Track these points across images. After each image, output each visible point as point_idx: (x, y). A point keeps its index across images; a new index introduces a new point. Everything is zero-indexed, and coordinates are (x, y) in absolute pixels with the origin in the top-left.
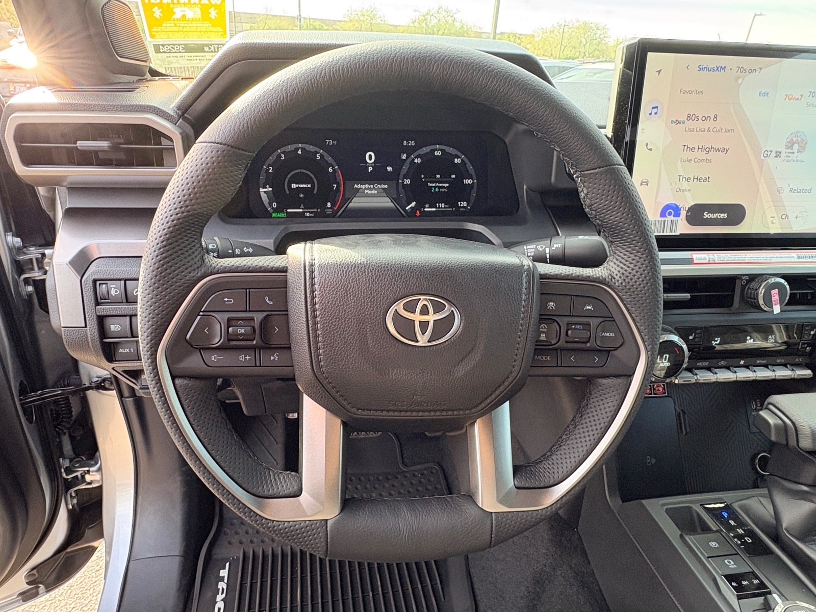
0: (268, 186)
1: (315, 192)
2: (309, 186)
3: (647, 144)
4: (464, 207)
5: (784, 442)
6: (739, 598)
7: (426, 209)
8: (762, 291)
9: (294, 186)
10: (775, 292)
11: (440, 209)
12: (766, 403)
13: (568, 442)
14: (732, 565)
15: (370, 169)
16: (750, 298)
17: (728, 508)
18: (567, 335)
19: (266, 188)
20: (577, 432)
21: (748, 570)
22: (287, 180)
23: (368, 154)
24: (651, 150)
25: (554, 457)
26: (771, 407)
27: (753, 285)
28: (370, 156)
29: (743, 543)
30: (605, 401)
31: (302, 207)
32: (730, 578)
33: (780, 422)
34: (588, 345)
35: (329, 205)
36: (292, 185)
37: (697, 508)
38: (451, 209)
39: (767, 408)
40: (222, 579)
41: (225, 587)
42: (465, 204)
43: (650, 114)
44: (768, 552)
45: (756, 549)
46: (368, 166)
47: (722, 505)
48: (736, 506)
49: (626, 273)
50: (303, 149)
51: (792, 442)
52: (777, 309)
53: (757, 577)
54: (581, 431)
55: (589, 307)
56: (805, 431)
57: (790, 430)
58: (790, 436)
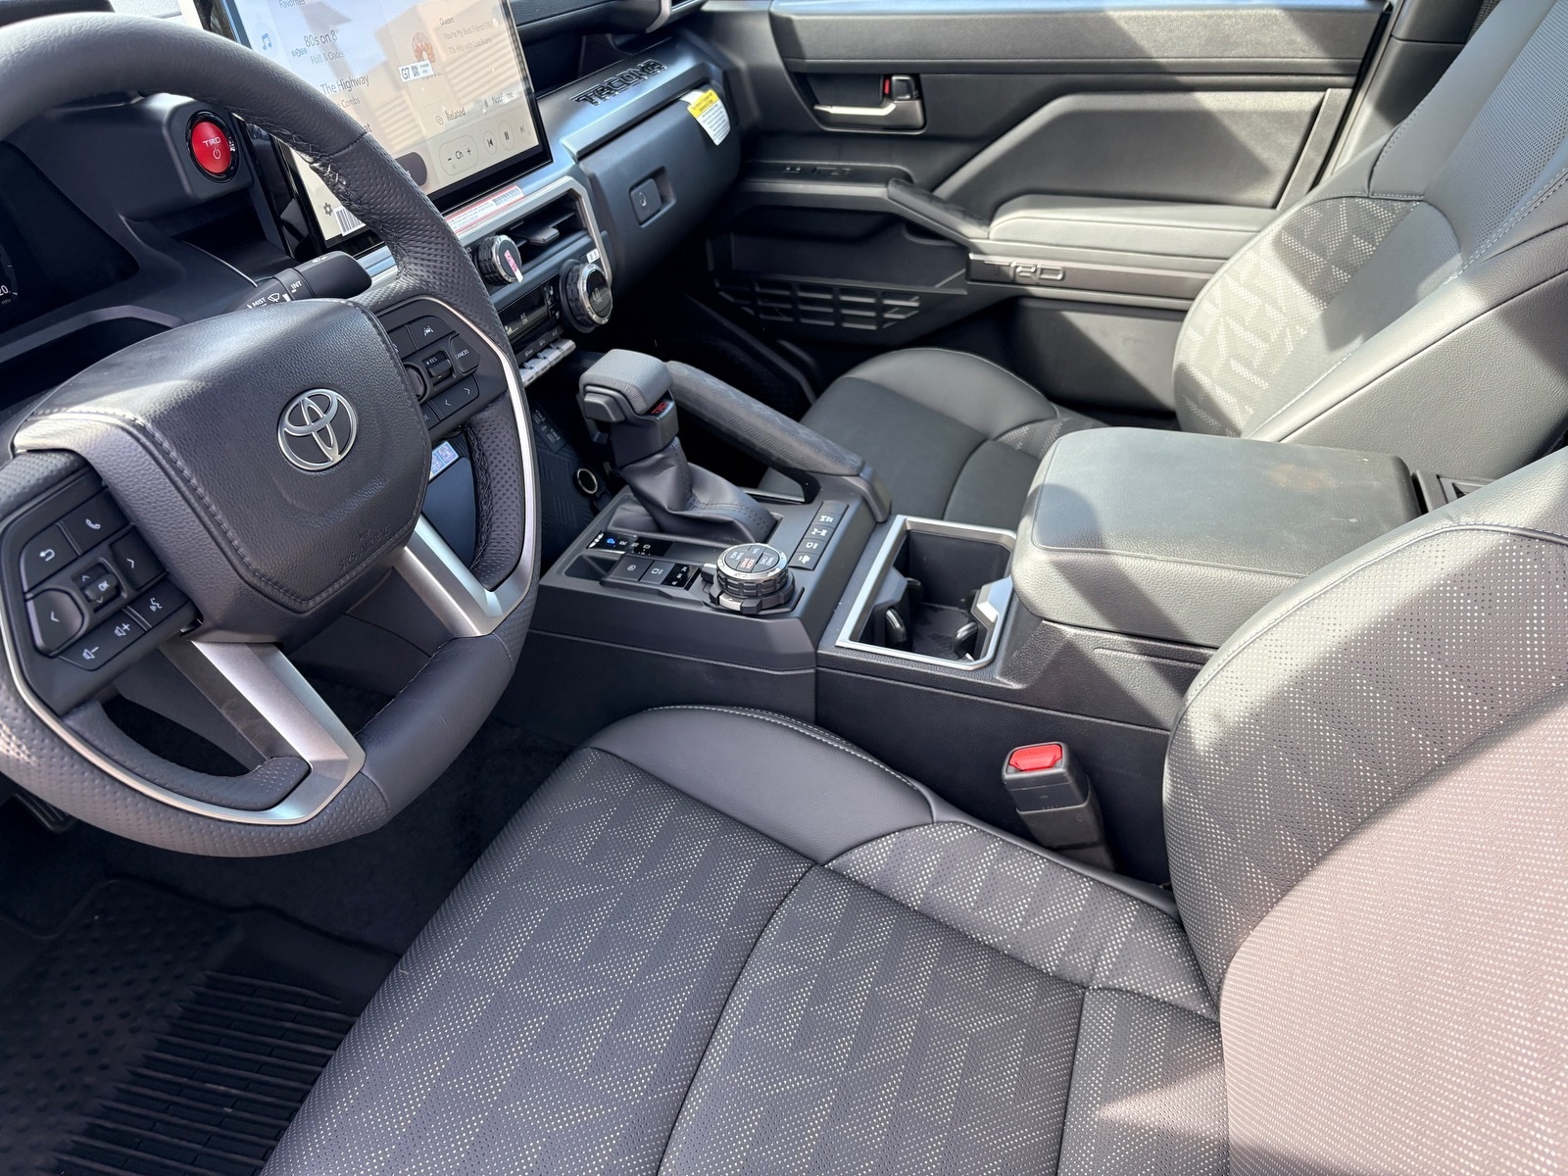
5: (623, 418)
6: (687, 589)
8: (496, 259)
10: (507, 254)
12: (581, 387)
13: (495, 509)
14: (659, 572)
16: (489, 273)
17: (607, 535)
18: (431, 376)
20: (495, 491)
21: (672, 566)
25: (493, 535)
26: (589, 388)
27: (482, 255)
29: (647, 552)
30: (500, 436)
32: (668, 581)
33: (608, 398)
34: (454, 376)
37: (586, 553)
39: (586, 392)
44: (669, 543)
45: (660, 549)
47: (600, 537)
48: (611, 528)
51: (629, 412)
52: (519, 274)
53: (683, 566)
54: (499, 486)
55: (428, 331)
56: (632, 393)
57: (620, 401)
58: (624, 407)
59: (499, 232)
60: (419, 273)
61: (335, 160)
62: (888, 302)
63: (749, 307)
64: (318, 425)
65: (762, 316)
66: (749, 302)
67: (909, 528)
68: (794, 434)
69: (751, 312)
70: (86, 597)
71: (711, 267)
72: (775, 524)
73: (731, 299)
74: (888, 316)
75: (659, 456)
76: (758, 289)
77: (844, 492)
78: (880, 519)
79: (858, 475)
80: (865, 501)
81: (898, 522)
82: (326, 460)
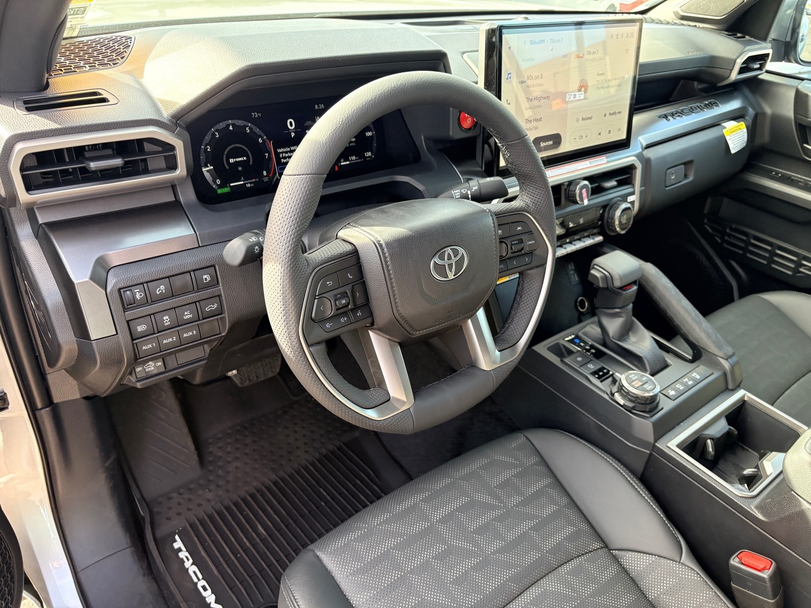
0: (209, 165)
1: (251, 163)
2: (245, 158)
3: (507, 100)
4: (369, 157)
5: (606, 286)
6: (601, 381)
7: (342, 164)
8: (578, 191)
9: (232, 161)
10: (584, 191)
11: (352, 162)
12: (592, 264)
13: (517, 315)
14: (592, 367)
15: (293, 135)
16: (571, 197)
17: (577, 337)
18: (512, 249)
19: (208, 167)
20: (521, 307)
21: (600, 367)
22: (225, 156)
23: (289, 121)
24: (509, 104)
25: (512, 326)
26: (596, 267)
27: (572, 188)
28: (291, 123)
29: (592, 353)
30: (534, 284)
31: (242, 179)
32: (594, 373)
33: (602, 274)
34: (523, 252)
35: (265, 173)
36: (230, 160)
37: (562, 342)
38: (360, 160)
39: (593, 268)
40: (180, 550)
41: (187, 554)
42: (369, 154)
43: (507, 79)
44: (604, 354)
45: (599, 355)
46: (291, 133)
47: (573, 336)
48: (580, 334)
49: (536, 202)
50: (233, 125)
51: (610, 285)
52: (586, 202)
53: (605, 369)
54: (523, 305)
55: (519, 228)
56: (616, 276)
57: (608, 279)
58: (609, 281)
59: (585, 179)
60: (527, 201)
61: (508, 145)
62: (804, 262)
63: (719, 238)
64: (450, 262)
65: (725, 245)
66: (720, 235)
67: (746, 399)
68: (699, 324)
69: (719, 241)
70: (336, 303)
71: (706, 210)
72: (666, 366)
73: (710, 231)
74: (802, 270)
75: (618, 310)
76: (728, 231)
77: (713, 363)
78: (730, 387)
79: (727, 360)
80: (725, 374)
81: (740, 394)
82: (447, 277)
